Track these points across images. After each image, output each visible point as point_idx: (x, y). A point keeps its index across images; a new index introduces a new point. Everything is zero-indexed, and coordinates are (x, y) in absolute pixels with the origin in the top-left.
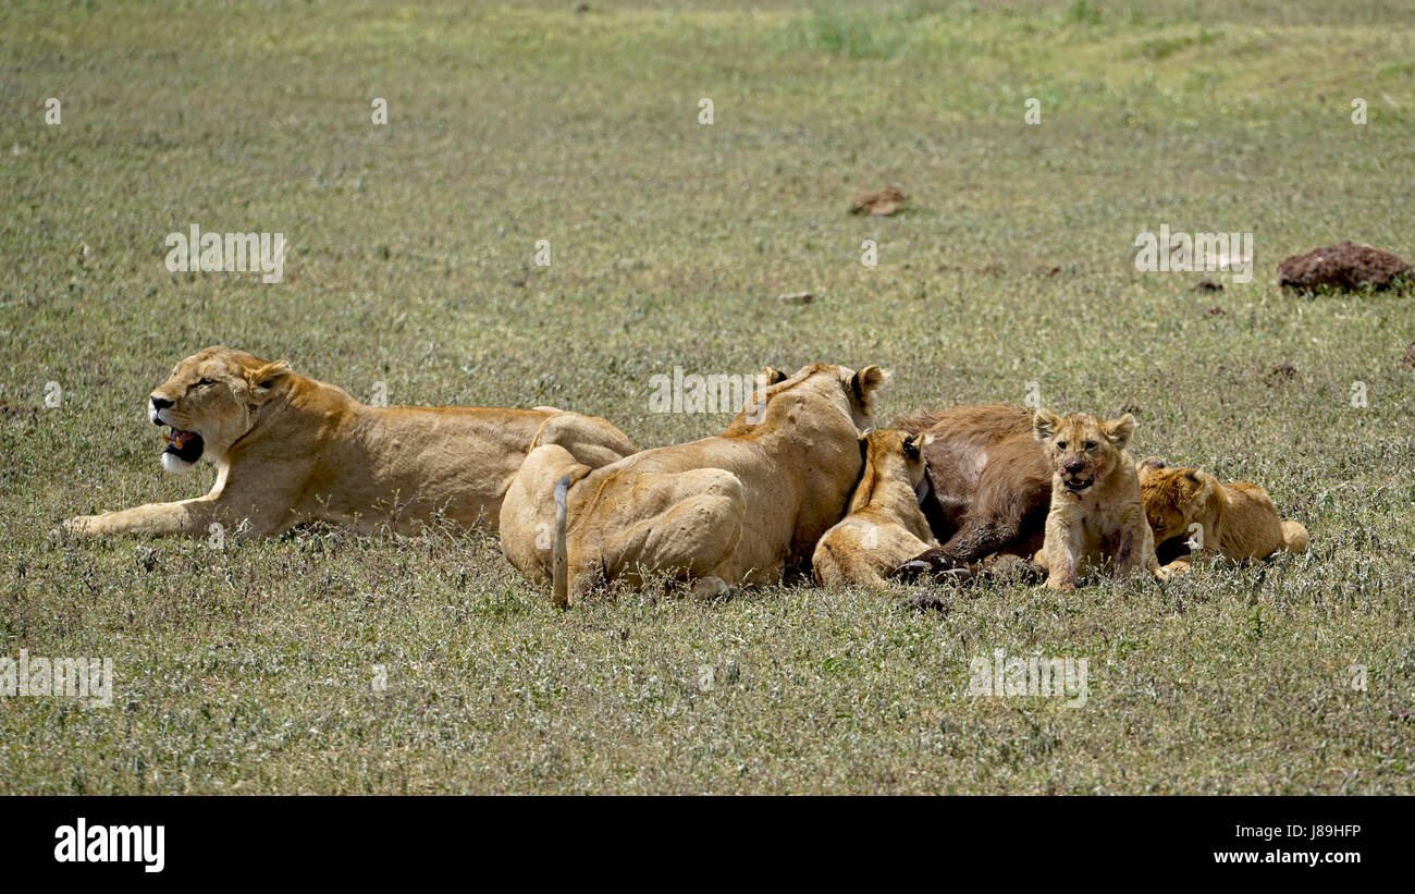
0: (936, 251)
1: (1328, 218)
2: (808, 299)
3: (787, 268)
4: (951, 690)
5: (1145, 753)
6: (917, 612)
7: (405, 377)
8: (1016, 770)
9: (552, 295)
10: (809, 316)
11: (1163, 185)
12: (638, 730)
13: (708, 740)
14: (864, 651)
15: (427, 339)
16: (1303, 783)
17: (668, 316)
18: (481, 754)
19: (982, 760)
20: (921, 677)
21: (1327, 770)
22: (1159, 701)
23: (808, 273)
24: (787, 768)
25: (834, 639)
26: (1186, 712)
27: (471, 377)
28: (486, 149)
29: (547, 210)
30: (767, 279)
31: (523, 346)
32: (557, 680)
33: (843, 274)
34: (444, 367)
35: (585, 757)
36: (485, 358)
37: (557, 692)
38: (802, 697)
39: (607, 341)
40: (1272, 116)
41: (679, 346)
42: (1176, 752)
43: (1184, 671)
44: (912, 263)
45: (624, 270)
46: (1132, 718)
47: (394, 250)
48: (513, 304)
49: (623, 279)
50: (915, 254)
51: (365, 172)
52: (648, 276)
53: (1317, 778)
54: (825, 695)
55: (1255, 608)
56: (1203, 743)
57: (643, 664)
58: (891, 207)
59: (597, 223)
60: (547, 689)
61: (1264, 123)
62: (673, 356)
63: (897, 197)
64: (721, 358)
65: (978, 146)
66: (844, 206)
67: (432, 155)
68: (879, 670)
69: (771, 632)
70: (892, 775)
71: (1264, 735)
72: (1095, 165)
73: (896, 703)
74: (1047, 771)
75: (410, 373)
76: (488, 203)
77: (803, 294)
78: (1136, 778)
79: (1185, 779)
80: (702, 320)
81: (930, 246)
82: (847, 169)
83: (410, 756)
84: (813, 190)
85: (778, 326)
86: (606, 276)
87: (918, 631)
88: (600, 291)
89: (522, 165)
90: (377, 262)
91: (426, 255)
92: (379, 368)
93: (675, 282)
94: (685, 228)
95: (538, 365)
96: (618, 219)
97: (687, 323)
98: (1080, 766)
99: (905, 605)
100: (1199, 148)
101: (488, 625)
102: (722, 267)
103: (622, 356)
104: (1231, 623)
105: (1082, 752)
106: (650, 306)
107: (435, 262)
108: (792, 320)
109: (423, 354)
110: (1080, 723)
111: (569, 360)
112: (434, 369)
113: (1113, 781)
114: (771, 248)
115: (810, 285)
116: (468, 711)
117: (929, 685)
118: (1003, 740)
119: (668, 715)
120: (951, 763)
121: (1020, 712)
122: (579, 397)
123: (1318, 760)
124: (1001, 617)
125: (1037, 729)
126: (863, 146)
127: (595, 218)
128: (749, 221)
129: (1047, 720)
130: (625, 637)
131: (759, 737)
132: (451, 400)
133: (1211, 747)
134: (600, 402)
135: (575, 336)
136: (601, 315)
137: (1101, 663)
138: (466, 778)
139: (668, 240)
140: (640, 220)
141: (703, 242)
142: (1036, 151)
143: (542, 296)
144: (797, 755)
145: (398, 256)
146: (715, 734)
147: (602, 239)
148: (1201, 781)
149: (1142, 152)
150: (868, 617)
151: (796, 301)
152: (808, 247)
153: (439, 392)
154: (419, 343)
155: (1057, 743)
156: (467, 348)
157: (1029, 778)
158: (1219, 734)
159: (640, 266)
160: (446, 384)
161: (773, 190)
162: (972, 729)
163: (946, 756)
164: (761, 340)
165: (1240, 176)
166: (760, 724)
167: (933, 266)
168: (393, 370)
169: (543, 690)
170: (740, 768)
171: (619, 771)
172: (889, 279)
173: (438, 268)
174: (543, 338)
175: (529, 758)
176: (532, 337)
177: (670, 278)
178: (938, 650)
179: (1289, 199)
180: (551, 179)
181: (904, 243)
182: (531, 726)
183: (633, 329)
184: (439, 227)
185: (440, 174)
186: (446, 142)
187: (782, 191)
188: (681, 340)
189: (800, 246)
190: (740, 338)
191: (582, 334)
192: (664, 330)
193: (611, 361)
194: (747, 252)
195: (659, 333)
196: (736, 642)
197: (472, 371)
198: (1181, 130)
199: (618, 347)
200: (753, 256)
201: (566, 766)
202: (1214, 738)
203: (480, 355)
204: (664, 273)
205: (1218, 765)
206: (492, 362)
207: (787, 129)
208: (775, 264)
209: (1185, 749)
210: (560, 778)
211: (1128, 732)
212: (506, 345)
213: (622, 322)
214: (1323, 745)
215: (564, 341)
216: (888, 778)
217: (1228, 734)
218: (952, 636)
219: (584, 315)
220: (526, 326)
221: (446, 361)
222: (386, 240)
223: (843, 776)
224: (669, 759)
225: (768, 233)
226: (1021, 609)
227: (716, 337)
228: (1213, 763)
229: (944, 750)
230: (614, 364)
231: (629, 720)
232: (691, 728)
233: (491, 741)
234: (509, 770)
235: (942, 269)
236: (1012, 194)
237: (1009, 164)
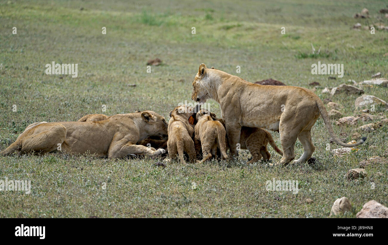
0: (168, 75)
1: (267, 72)
2: (135, 86)
3: (130, 77)
4: (164, 187)
5: (213, 205)
6: (157, 167)
7: (31, 101)
8: (180, 208)
9: (69, 81)
10: (135, 90)
11: (226, 62)
12: (84, 194)
13: (101, 197)
14: (143, 176)
15: (37, 91)
16: (251, 215)
17: (99, 88)
18: (43, 198)
19: (171, 205)
20: (157, 183)
21: (258, 212)
22: (217, 192)
23: (135, 79)
24: (121, 205)
25: (136, 173)
26: (223, 195)
27: (47, 101)
28: (55, 43)
29: (70, 59)
30: (125, 80)
31: (61, 94)
32: (64, 180)
33: (144, 80)
34: (40, 98)
35: (70, 200)
36: (51, 96)
37: (64, 183)
38: (126, 187)
39: (83, 94)
40: (254, 46)
41: (102, 96)
42: (220, 205)
43: (224, 185)
44: (162, 78)
45: (88, 76)
46: (209, 196)
47: (30, 68)
48: (59, 83)
49: (88, 78)
50: (163, 76)
51: (23, 47)
52: (94, 78)
53: (255, 213)
54: (132, 187)
55: (242, 170)
56: (227, 203)
57: (86, 176)
58: (157, 64)
59: (82, 63)
60: (61, 182)
61: (252, 47)
62: (99, 98)
63: (159, 61)
64: (111, 99)
65: (180, 50)
66: (145, 63)
67: (41, 44)
68: (147, 181)
69: (120, 170)
70: (148, 208)
71: (243, 202)
72: (209, 56)
73: (150, 190)
74: (187, 209)
75: (32, 100)
76: (55, 57)
77: (134, 84)
78: (210, 211)
79: (222, 213)
80: (107, 90)
81: (166, 74)
82: (147, 54)
83: (25, 197)
84: (138, 58)
85: (127, 92)
86: (84, 77)
87: (157, 172)
88: (82, 81)
89: (64, 48)
90: (25, 71)
91: (38, 69)
92: (24, 98)
93: (101, 80)
94: (104, 66)
95: (65, 99)
96: (87, 62)
97: (104, 90)
98: (196, 208)
99: (154, 165)
100: (236, 53)
101: (47, 165)
102: (114, 77)
103: (86, 98)
104: (236, 173)
105: (197, 204)
106: (95, 85)
107: (40, 71)
108: (130, 91)
109: (35, 95)
110: (196, 197)
111: (73, 98)
112: (38, 98)
113: (204, 212)
114: (127, 72)
115: (135, 82)
116: (40, 187)
117: (159, 186)
118: (177, 200)
119: (92, 190)
120: (163, 206)
121: (182, 193)
122: (75, 107)
123: (256, 210)
124: (178, 169)
125: (186, 198)
126: (152, 48)
127: (82, 62)
128: (121, 65)
129: (188, 196)
130: (82, 169)
131: (115, 197)
132: (42, 107)
133: (229, 204)
134: (80, 109)
135: (75, 92)
136: (82, 87)
137: (203, 182)
138: (39, 204)
139: (100, 69)
140: (93, 63)
141: (109, 70)
142: (195, 51)
143: (67, 81)
144: (124, 202)
145: (30, 69)
146: (103, 196)
147: (83, 68)
148: (226, 213)
149: (221, 53)
150: (145, 167)
151: (132, 86)
152: (136, 73)
153: (39, 104)
154: (35, 92)
155: (190, 202)
156: (47, 94)
157: (183, 210)
158: (231, 201)
159: (93, 75)
160: (41, 103)
161: (128, 58)
162: (169, 197)
163: (162, 204)
164: (122, 95)
165: (245, 61)
166: (115, 193)
167: (167, 79)
168: (27, 98)
169: (60, 182)
170: (109, 204)
171: (78, 204)
172: (156, 81)
173: (40, 73)
174: (66, 92)
175: (55, 199)
176: (64, 92)
177: (100, 79)
178: (162, 177)
179: (257, 67)
180: (71, 52)
181: (160, 73)
182: (56, 191)
183: (90, 91)
184: (42, 62)
185: (42, 49)
186: (45, 41)
187: (130, 58)
188: (102, 94)
189: (133, 72)
190: (117, 95)
191: (76, 92)
192: (98, 92)
193: (83, 99)
194: (120, 73)
195: (96, 92)
196: (111, 172)
197: (48, 100)
198: (232, 48)
199: (85, 95)
200: (121, 74)
201: (65, 202)
202: (230, 202)
203: (50, 95)
204: (99, 77)
205: (230, 209)
206: (53, 98)
207: (132, 42)
208: (127, 76)
209: (223, 205)
210: (63, 205)
211: (208, 200)
212: (57, 93)
213: (87, 89)
214: (257, 205)
215: (72, 93)
216: (147, 209)
217: (233, 201)
218: (166, 173)
219: (77, 87)
220: (62, 89)
221: (41, 97)
222: (28, 65)
223: (135, 208)
224: (91, 201)
225: (126, 68)
226: (183, 167)
227: (111, 94)
228: (229, 209)
229: (162, 202)
230: (84, 100)
231: (82, 191)
232: (97, 194)
233: (46, 194)
234: (50, 202)
235: (169, 80)
236: (188, 62)
237: (188, 55)
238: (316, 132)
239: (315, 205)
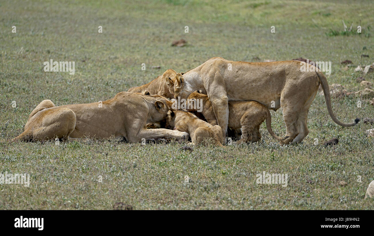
0: (194, 56)
1: (297, 51)
2: (159, 68)
3: (154, 59)
4: (192, 172)
5: (242, 190)
6: (184, 151)
7: (53, 85)
8: (208, 193)
9: (92, 64)
10: (159, 72)
11: (254, 41)
12: (109, 180)
13: (127, 183)
14: (170, 161)
15: (59, 74)
16: (283, 199)
17: (122, 71)
18: (67, 185)
19: (199, 190)
20: (184, 168)
21: (290, 196)
22: (246, 176)
23: (160, 61)
24: (148, 190)
25: (162, 157)
26: (253, 179)
27: (70, 85)
28: (77, 26)
29: (92, 42)
30: (149, 62)
31: (84, 77)
32: (89, 165)
33: (169, 62)
34: (63, 82)
35: (95, 186)
36: (74, 80)
37: (88, 169)
38: (153, 172)
39: (106, 77)
40: (283, 24)
41: (125, 79)
42: (250, 190)
43: (253, 168)
44: (187, 59)
45: (111, 59)
46: (239, 181)
47: (51, 51)
48: (82, 67)
49: (111, 61)
50: (188, 57)
51: (44, 31)
52: (118, 61)
53: (287, 198)
54: (159, 172)
55: (273, 153)
56: (257, 187)
57: (111, 162)
58: (182, 44)
59: (105, 46)
60: (86, 168)
61: (281, 26)
62: (123, 81)
63: (184, 42)
64: (136, 82)
65: (205, 30)
66: (170, 44)
67: (62, 26)
68: (173, 166)
69: (145, 155)
70: (175, 193)
71: (274, 186)
72: (236, 35)
73: (177, 174)
74: (216, 193)
75: (54, 84)
76: (76, 40)
77: (158, 66)
78: (239, 196)
79: (252, 197)
80: (131, 72)
81: (192, 55)
82: (171, 34)
83: (48, 184)
84: (162, 39)
85: (151, 75)
86: (106, 60)
87: (184, 156)
88: (105, 64)
89: (86, 30)
90: (46, 54)
91: (59, 53)
92: (45, 82)
93: (125, 62)
94: (128, 48)
95: (88, 83)
96: (110, 45)
97: (127, 73)
98: (225, 193)
99: (181, 149)
100: (264, 32)
101: (71, 151)
102: (137, 59)
103: (109, 81)
104: (266, 156)
105: (226, 189)
106: (118, 68)
107: (62, 55)
108: (155, 73)
109: (57, 79)
110: (225, 181)
111: (96, 82)
112: (60, 83)
113: (233, 197)
114: (151, 54)
115: (160, 64)
116: (64, 173)
117: (186, 170)
118: (206, 185)
119: (117, 176)
120: (191, 191)
121: (210, 178)
122: (98, 91)
123: (287, 193)
124: (206, 153)
125: (214, 183)
126: (176, 28)
127: (104, 45)
128: (145, 47)
129: (217, 180)
130: (107, 155)
131: (141, 182)
132: (64, 91)
133: (259, 188)
134: (103, 93)
135: (98, 75)
136: (105, 70)
137: (232, 166)
138: (63, 191)
139: (124, 52)
140: (116, 46)
141: (133, 52)
142: (221, 31)
143: (90, 64)
144: (151, 187)
145: (52, 53)
146: (129, 181)
147: (106, 50)
148: (257, 197)
149: (249, 32)
150: (171, 152)
151: (157, 68)
152: (160, 54)
153: (61, 89)
154: (57, 76)
155: (219, 186)
156: (69, 78)
157: (211, 195)
158: (262, 185)
159: (116, 58)
160: (63, 87)
161: (152, 39)
162: (197, 182)
163: (190, 189)
164: (146, 78)
165: (274, 40)
166: (141, 179)
167: (193, 60)
168: (49, 83)
169: (85, 168)
170: (136, 190)
171: (104, 190)
172: (181, 63)
173: (62, 56)
174: (89, 76)
175: (80, 186)
176: (86, 75)
177: (123, 61)
178: (189, 161)
179: (286, 46)
180: (93, 34)
181: (185, 54)
182: (81, 177)
183: (113, 74)
184: (63, 46)
185: (64, 32)
186: (67, 23)
187: (154, 39)
188: (125, 77)
189: (158, 54)
190: (141, 77)
191: (100, 75)
192: (121, 75)
193: (107, 82)
194: (144, 55)
195: (120, 75)
196: (136, 157)
197: (70, 84)
198: (259, 27)
199: (109, 79)
200: (145, 56)
201: (90, 188)
202: (260, 186)
203: (72, 79)
204: (122, 60)
205: (261, 193)
206: (75, 81)
207: (156, 23)
208: (151, 58)
209: (253, 189)
210: (88, 191)
211: (238, 184)
212: (79, 77)
213: (110, 72)
214: (289, 189)
215: (95, 77)
216: (174, 194)
217: (264, 186)
218: (193, 157)
219: (100, 70)
220: (85, 72)
221: (63, 81)
222: (49, 49)
223: (162, 193)
224: (117, 187)
225: (150, 50)
226: (211, 151)
227: (135, 77)
228: (260, 193)
229: (189, 187)
230: (107, 83)
231: (107, 177)
232: (123, 179)
233: (70, 181)
234: (74, 189)
235: (195, 61)
236: (214, 42)
237: (214, 35)
238: (349, 112)
239: (349, 188)
